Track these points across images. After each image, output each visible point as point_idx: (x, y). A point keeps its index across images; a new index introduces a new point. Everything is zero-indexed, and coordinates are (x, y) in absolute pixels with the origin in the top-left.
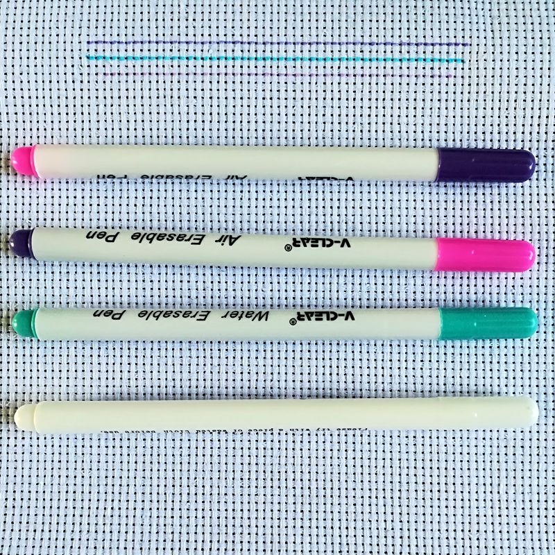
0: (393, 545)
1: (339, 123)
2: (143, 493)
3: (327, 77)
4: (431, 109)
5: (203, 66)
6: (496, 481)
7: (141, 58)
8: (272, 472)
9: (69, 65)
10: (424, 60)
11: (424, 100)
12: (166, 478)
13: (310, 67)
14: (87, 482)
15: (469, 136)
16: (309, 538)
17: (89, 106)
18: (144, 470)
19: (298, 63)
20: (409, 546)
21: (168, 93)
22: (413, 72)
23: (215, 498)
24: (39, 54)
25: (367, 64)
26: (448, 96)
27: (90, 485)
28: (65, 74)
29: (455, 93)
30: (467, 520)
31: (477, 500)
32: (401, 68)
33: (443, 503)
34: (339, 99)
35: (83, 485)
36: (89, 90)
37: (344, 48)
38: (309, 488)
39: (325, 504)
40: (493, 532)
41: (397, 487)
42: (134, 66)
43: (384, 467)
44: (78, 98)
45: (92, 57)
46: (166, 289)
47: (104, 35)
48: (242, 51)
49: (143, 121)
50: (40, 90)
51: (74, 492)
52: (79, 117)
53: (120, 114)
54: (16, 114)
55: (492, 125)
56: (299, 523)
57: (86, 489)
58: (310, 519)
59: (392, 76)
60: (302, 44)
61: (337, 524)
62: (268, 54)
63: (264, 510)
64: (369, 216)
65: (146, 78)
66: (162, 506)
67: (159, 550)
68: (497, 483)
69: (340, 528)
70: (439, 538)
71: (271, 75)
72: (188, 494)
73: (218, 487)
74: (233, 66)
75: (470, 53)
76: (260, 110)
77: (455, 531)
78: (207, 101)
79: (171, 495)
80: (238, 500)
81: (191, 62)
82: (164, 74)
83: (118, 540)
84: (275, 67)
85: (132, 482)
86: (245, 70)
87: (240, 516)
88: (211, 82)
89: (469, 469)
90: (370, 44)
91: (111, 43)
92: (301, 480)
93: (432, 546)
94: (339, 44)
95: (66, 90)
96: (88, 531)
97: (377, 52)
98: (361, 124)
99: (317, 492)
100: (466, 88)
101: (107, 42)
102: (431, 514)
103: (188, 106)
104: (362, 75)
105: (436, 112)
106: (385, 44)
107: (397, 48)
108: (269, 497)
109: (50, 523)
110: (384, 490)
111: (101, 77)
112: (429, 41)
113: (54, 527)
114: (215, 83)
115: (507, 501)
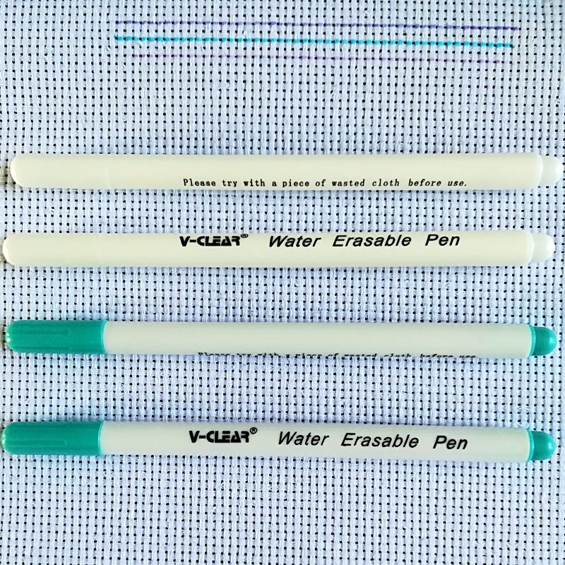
0: (427, 554)
1: (380, 110)
2: (168, 496)
3: (367, 61)
4: (477, 96)
5: (236, 48)
6: (538, 490)
7: (172, 39)
8: (302, 476)
9: (96, 46)
10: (471, 44)
11: (469, 86)
12: (191, 481)
13: (349, 50)
14: (109, 484)
15: (517, 126)
16: (340, 544)
17: (116, 89)
18: (168, 472)
19: (338, 46)
20: (444, 555)
21: (200, 77)
22: (458, 57)
23: (243, 501)
24: (65, 35)
25: (411, 47)
26: (495, 82)
27: (113, 487)
28: (92, 55)
29: (502, 79)
30: (506, 529)
31: (518, 509)
32: (446, 52)
33: (482, 512)
34: (380, 84)
35: (105, 487)
36: (116, 72)
37: (386, 30)
38: (341, 494)
39: (357, 511)
40: (533, 542)
41: (433, 494)
42: (164, 48)
43: (420, 473)
44: (105, 81)
45: (121, 38)
46: (194, 283)
47: (133, 15)
48: (278, 33)
49: (173, 106)
50: (65, 72)
51: (96, 494)
52: (105, 101)
53: (149, 97)
54: (40, 96)
55: (541, 114)
56: (329, 529)
57: (109, 491)
58: (341, 526)
59: (437, 60)
60: (342, 25)
61: (369, 532)
62: (306, 36)
63: (293, 516)
64: (410, 208)
65: (177, 60)
66: (187, 509)
67: (185, 554)
68: (539, 492)
69: (372, 536)
70: (476, 548)
71: (309, 58)
72: (215, 498)
73: (246, 491)
74: (269, 49)
75: (519, 37)
76: (296, 95)
77: (493, 540)
78: (241, 85)
79: (197, 498)
80: (266, 504)
81: (225, 45)
82: (196, 56)
83: (142, 543)
84: (313, 50)
85: (156, 484)
86: (282, 53)
87: (268, 521)
88: (245, 65)
89: (510, 477)
90: (414, 26)
91: (141, 23)
92: (333, 485)
93: (468, 556)
94: (381, 26)
95: (93, 72)
96: (112, 534)
97: (421, 35)
98: (403, 111)
99: (349, 499)
100: (515, 74)
101: (136, 22)
102: (469, 523)
103: (220, 90)
104: (405, 60)
105: (482, 99)
106: (429, 27)
107: (442, 31)
108: (298, 502)
109: (72, 525)
110: (420, 497)
111: (129, 60)
112: (476, 24)
113: (76, 529)
114: (249, 66)
115: (549, 510)
